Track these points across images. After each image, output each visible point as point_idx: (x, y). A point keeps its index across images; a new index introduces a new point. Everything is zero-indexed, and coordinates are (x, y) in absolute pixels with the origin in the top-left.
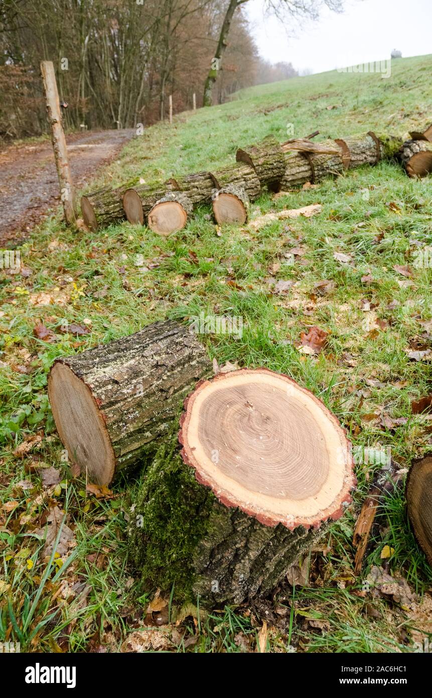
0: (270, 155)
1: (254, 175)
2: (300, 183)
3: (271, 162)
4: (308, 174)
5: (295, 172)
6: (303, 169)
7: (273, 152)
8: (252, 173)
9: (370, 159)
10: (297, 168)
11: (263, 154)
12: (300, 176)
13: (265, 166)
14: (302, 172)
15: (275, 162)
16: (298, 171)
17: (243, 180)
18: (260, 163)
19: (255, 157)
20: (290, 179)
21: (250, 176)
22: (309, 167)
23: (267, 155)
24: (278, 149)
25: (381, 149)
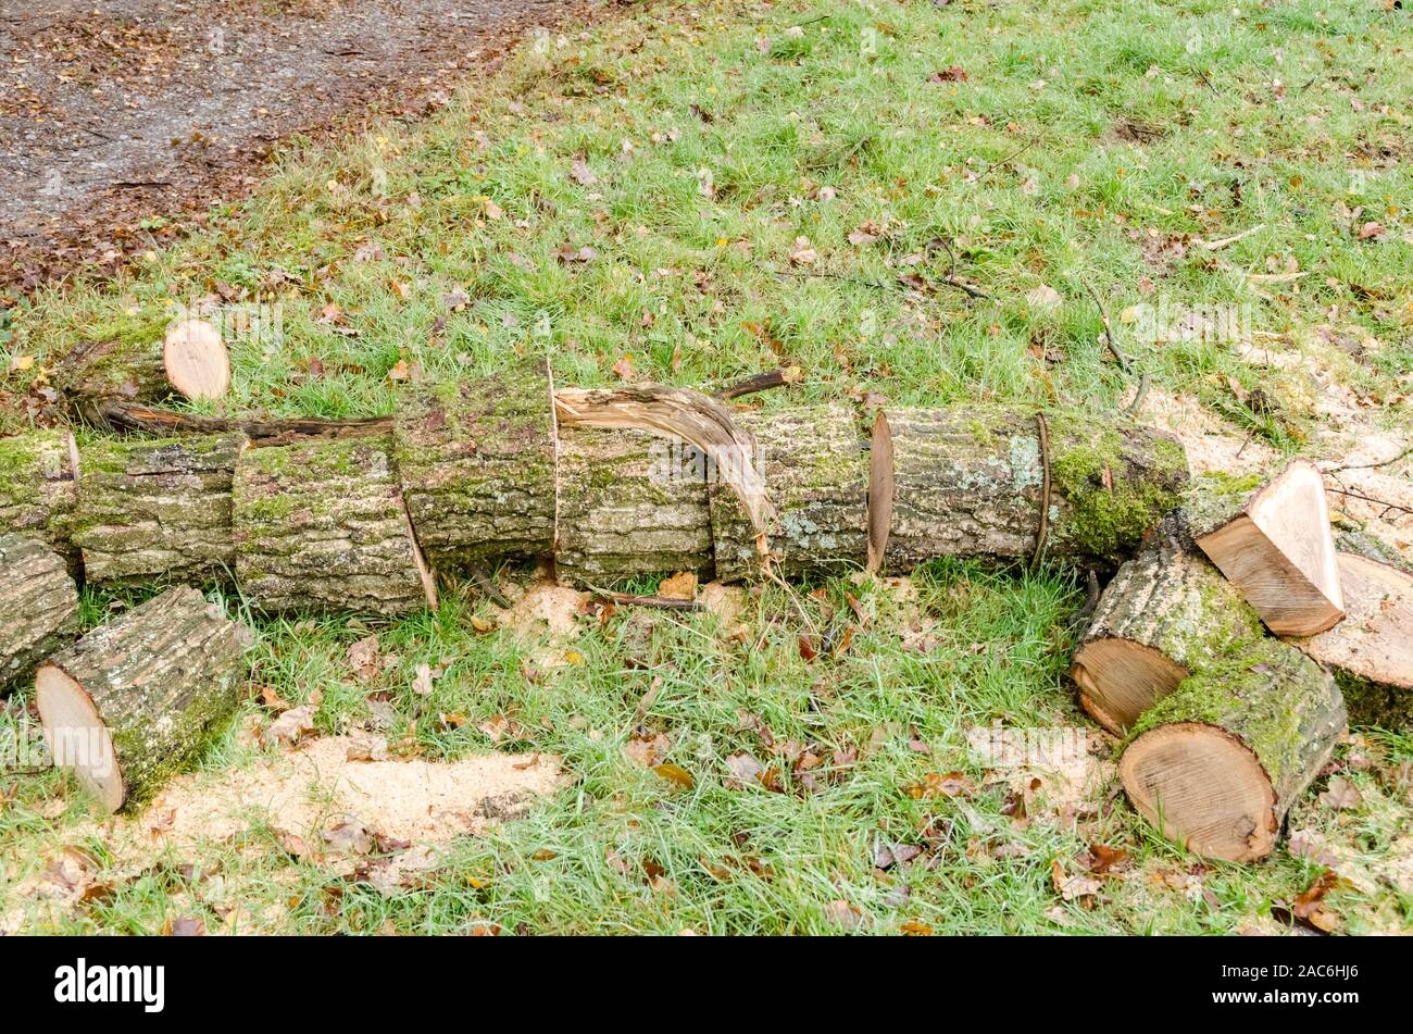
0: (486, 457)
1: (400, 523)
2: (650, 567)
3: (482, 488)
4: (693, 543)
5: (630, 524)
6: (670, 516)
7: (505, 448)
8: (389, 513)
9: (996, 540)
10: (648, 506)
11: (456, 446)
12: (650, 544)
13: (453, 497)
14: (661, 528)
15: (505, 489)
16: (644, 523)
17: (342, 533)
18: (431, 483)
19: (418, 456)
20: (602, 549)
21: (376, 526)
22: (701, 516)
23: (472, 454)
24: (533, 435)
25: (1053, 512)
